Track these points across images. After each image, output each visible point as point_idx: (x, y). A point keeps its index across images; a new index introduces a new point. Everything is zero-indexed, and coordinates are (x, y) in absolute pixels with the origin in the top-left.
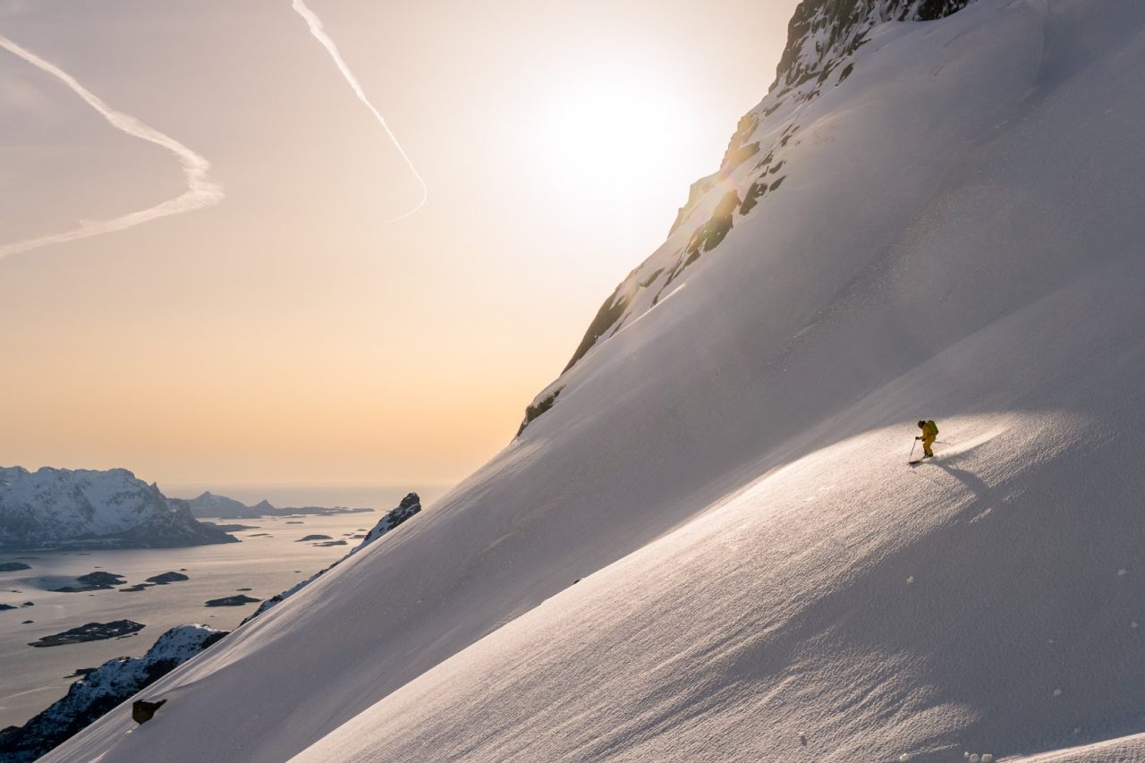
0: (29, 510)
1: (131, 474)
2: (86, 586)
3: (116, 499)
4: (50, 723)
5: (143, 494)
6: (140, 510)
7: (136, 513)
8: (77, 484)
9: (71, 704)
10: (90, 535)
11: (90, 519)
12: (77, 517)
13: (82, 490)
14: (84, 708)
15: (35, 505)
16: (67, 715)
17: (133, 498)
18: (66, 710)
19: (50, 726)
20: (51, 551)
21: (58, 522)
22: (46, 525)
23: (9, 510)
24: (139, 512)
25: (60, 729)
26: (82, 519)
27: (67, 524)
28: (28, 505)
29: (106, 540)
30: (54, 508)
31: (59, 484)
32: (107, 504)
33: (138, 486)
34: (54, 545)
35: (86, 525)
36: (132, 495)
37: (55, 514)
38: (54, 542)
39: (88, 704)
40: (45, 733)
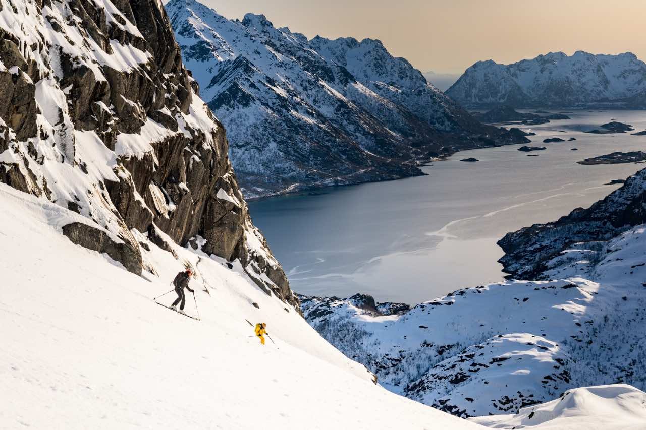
0: (568, 81)
1: (634, 56)
2: (608, 130)
3: (623, 75)
4: (614, 203)
5: (642, 71)
6: (639, 82)
7: (637, 85)
8: (599, 63)
9: (629, 191)
10: (606, 100)
11: (606, 88)
12: (598, 86)
13: (602, 68)
14: (638, 195)
15: (572, 77)
16: (626, 199)
17: (635, 73)
18: (625, 195)
19: (614, 205)
20: (581, 109)
21: (586, 90)
22: (578, 91)
23: (555, 81)
24: (639, 84)
25: (621, 208)
26: (601, 88)
27: (592, 91)
28: (567, 77)
29: (617, 103)
30: (584, 80)
31: (587, 63)
32: (618, 77)
33: (639, 65)
34: (583, 106)
35: (604, 93)
36: (634, 72)
37: (584, 84)
38: (583, 103)
39: (641, 192)
40: (610, 210)
